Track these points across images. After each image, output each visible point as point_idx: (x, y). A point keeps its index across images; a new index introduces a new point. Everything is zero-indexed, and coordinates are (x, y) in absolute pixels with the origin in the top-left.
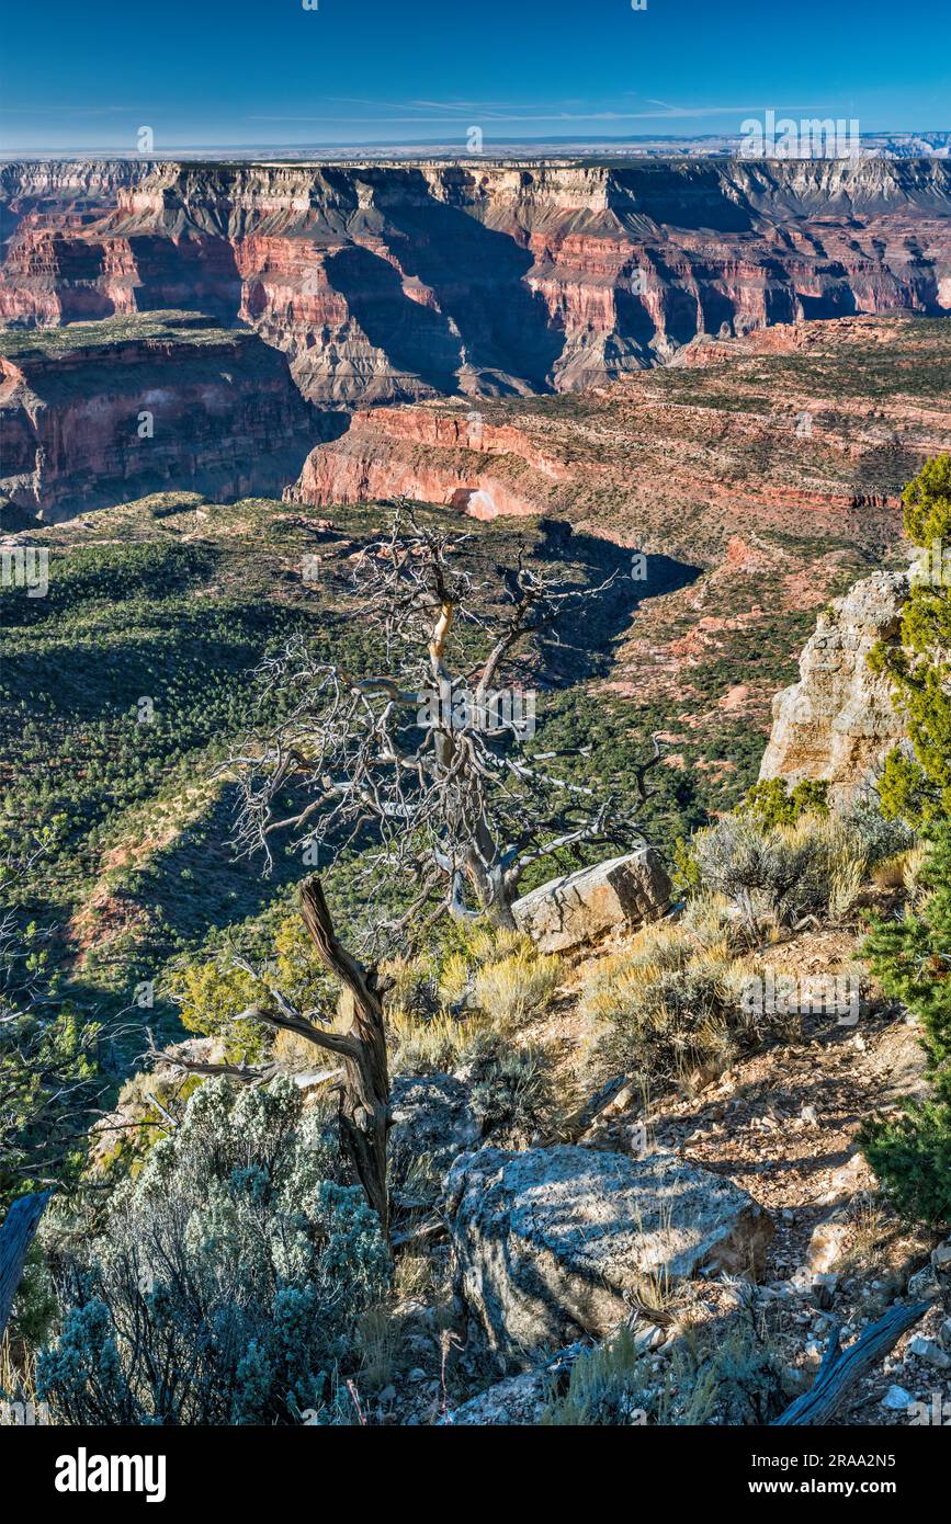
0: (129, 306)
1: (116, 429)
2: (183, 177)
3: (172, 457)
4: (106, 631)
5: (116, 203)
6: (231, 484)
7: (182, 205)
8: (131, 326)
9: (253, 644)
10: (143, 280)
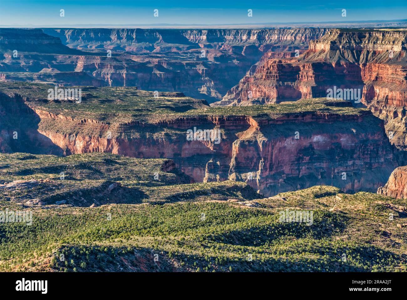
0: (308, 95)
1: (298, 153)
2: (340, 36)
3: (323, 168)
4: (293, 253)
5: (308, 47)
6: (350, 184)
7: (339, 48)
8: (310, 104)
9: (365, 267)
10: (316, 83)
